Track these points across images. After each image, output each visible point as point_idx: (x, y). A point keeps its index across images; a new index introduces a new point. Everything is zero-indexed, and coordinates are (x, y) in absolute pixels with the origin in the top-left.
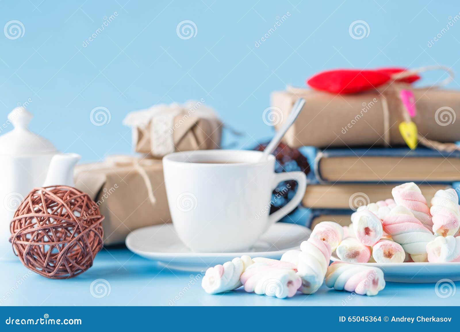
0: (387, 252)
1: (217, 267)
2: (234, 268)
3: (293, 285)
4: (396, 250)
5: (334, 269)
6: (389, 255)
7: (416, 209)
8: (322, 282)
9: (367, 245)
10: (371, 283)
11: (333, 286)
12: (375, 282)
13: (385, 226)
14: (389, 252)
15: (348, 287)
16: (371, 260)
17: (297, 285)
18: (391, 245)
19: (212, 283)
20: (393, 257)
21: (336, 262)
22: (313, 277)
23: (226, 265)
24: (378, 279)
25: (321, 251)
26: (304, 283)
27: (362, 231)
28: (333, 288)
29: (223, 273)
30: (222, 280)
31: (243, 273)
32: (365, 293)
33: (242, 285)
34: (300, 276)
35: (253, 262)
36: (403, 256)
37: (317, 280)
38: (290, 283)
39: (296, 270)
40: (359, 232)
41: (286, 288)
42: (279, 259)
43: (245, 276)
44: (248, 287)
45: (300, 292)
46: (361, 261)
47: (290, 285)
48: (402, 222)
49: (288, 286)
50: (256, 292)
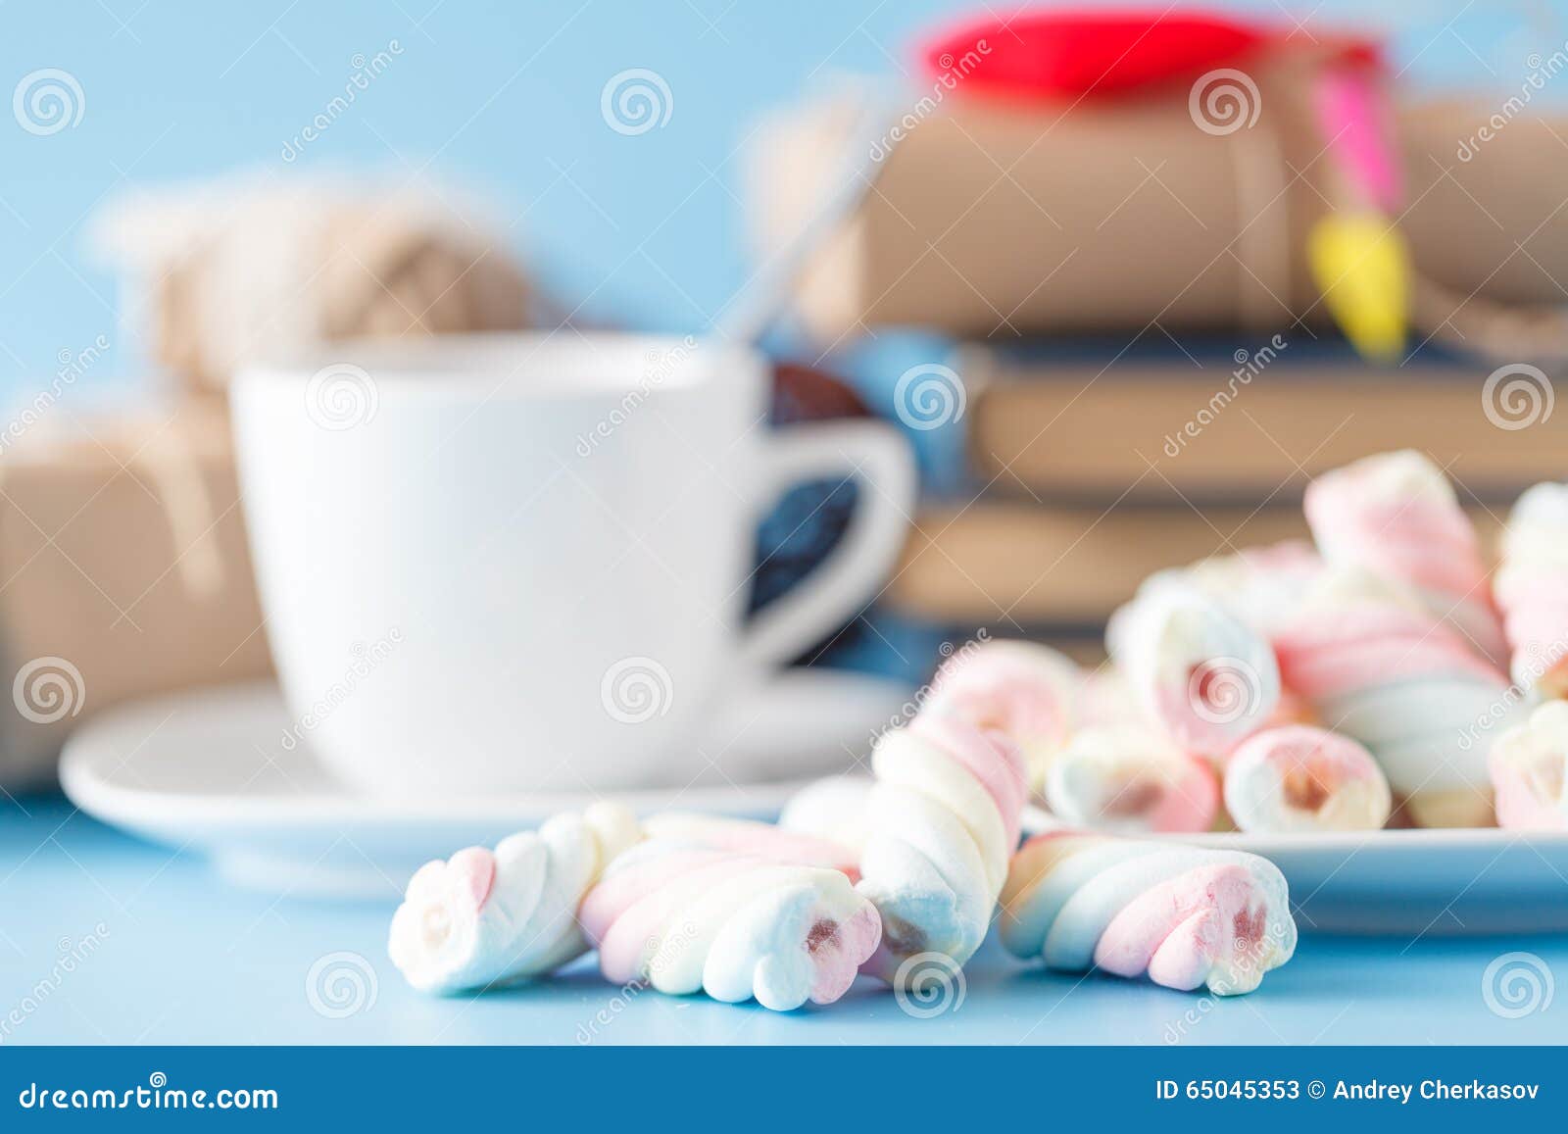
0: (1301, 785)
1: (462, 860)
2: (550, 865)
3: (837, 943)
4: (1344, 774)
5: (1040, 868)
6: (1310, 798)
7: (1430, 580)
8: (982, 931)
9: (1204, 747)
10: (1230, 927)
11: (1039, 952)
12: (1247, 928)
13: (1287, 661)
14: (1311, 784)
15: (1114, 953)
16: (1222, 821)
17: (859, 945)
18: (1319, 749)
19: (435, 938)
20: (1328, 809)
21: (1052, 835)
22: (938, 903)
23: (507, 851)
24: (1262, 913)
25: (980, 780)
26: (894, 933)
27: (1177, 680)
28: (1036, 963)
29: (489, 886)
30: (484, 919)
31: (591, 887)
32: (1197, 984)
33: (585, 946)
34: (873, 901)
35: (644, 838)
36: (1379, 805)
37: (959, 919)
38: (822, 932)
39: (854, 874)
40: (1162, 691)
41: (807, 957)
42: (772, 819)
43: (602, 902)
44: (616, 955)
45: (873, 982)
46: (1172, 825)
47: (825, 943)
48: (1369, 638)
49: (812, 948)
50: (659, 980)
